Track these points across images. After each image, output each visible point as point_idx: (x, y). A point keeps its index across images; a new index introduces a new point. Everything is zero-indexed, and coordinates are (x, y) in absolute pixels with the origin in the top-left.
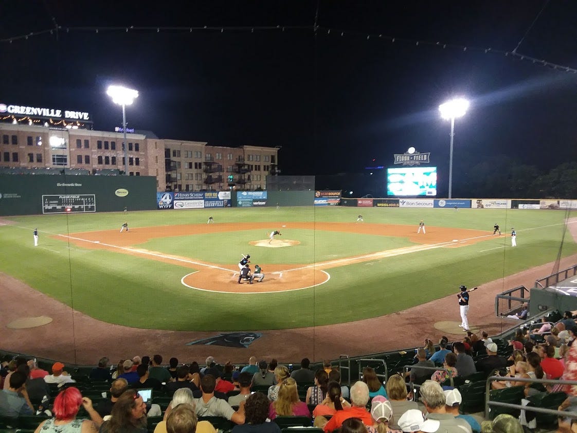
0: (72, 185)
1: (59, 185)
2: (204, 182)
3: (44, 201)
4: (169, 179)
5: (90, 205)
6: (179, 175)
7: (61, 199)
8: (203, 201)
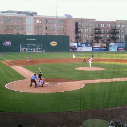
0: (32, 39)
1: (27, 39)
2: (94, 39)
3: (21, 46)
4: (77, 38)
5: (40, 49)
6: (82, 35)
7: (28, 46)
8: (92, 48)
